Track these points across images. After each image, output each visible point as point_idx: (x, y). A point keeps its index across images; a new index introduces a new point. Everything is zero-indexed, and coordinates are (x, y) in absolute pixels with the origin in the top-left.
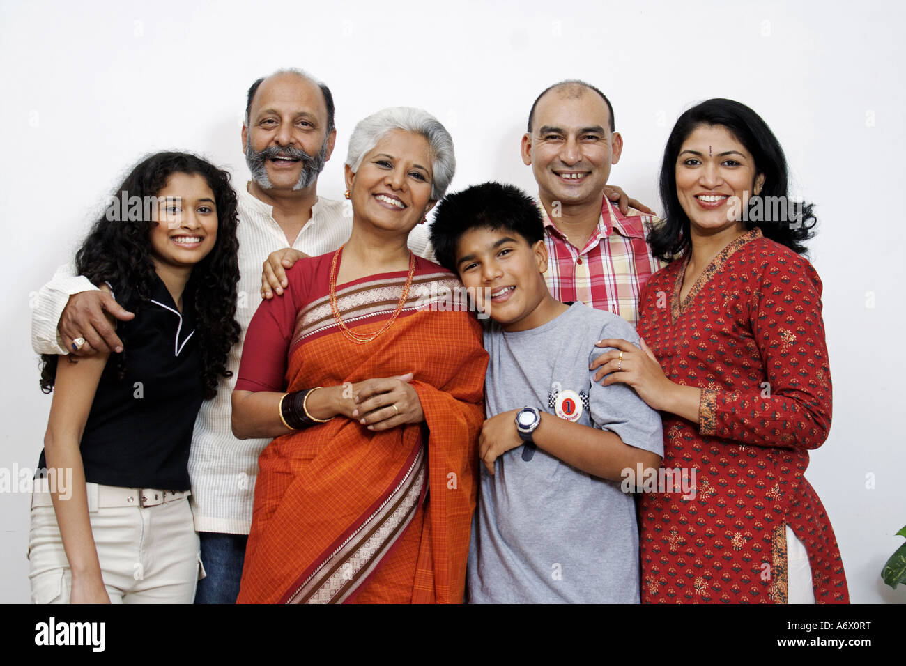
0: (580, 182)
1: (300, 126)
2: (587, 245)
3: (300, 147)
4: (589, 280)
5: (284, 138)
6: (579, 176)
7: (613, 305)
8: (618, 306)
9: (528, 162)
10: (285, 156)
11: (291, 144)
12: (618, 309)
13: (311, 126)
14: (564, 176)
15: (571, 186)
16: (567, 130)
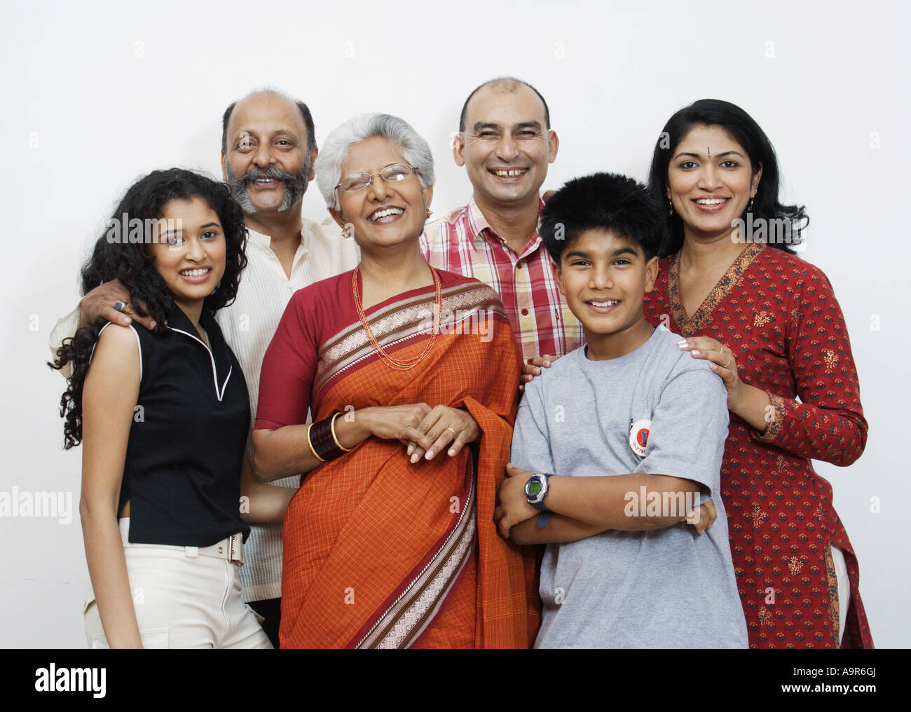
0: (517, 180)
1: (279, 145)
2: (527, 249)
3: (281, 167)
4: (530, 285)
5: (263, 159)
6: (517, 173)
7: (556, 310)
8: (561, 310)
9: (462, 163)
10: (265, 178)
11: (271, 164)
12: (561, 314)
13: (290, 144)
14: (500, 173)
15: (508, 185)
16: (502, 126)
